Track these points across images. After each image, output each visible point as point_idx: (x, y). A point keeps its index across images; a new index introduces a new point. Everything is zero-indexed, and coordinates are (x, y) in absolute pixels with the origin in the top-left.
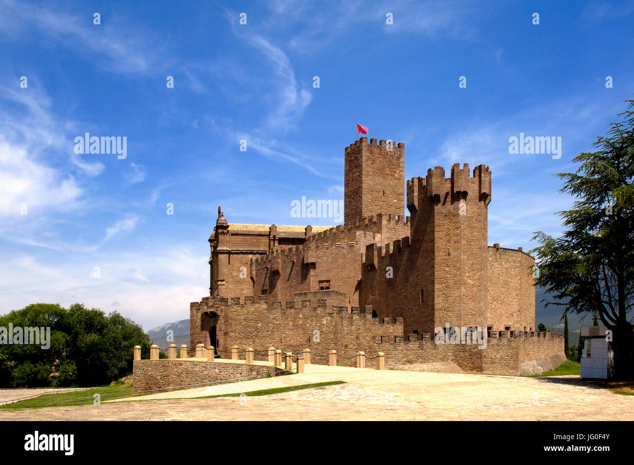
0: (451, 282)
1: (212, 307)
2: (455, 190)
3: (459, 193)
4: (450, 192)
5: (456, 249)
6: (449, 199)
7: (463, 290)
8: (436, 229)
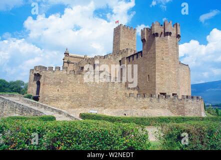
0: (164, 72)
1: (38, 71)
2: (166, 32)
3: (167, 33)
4: (163, 32)
5: (166, 57)
6: (163, 35)
7: (170, 76)
8: (156, 48)
